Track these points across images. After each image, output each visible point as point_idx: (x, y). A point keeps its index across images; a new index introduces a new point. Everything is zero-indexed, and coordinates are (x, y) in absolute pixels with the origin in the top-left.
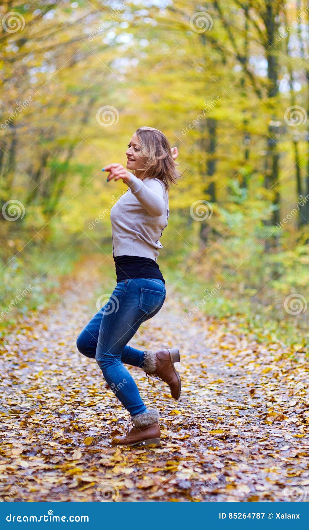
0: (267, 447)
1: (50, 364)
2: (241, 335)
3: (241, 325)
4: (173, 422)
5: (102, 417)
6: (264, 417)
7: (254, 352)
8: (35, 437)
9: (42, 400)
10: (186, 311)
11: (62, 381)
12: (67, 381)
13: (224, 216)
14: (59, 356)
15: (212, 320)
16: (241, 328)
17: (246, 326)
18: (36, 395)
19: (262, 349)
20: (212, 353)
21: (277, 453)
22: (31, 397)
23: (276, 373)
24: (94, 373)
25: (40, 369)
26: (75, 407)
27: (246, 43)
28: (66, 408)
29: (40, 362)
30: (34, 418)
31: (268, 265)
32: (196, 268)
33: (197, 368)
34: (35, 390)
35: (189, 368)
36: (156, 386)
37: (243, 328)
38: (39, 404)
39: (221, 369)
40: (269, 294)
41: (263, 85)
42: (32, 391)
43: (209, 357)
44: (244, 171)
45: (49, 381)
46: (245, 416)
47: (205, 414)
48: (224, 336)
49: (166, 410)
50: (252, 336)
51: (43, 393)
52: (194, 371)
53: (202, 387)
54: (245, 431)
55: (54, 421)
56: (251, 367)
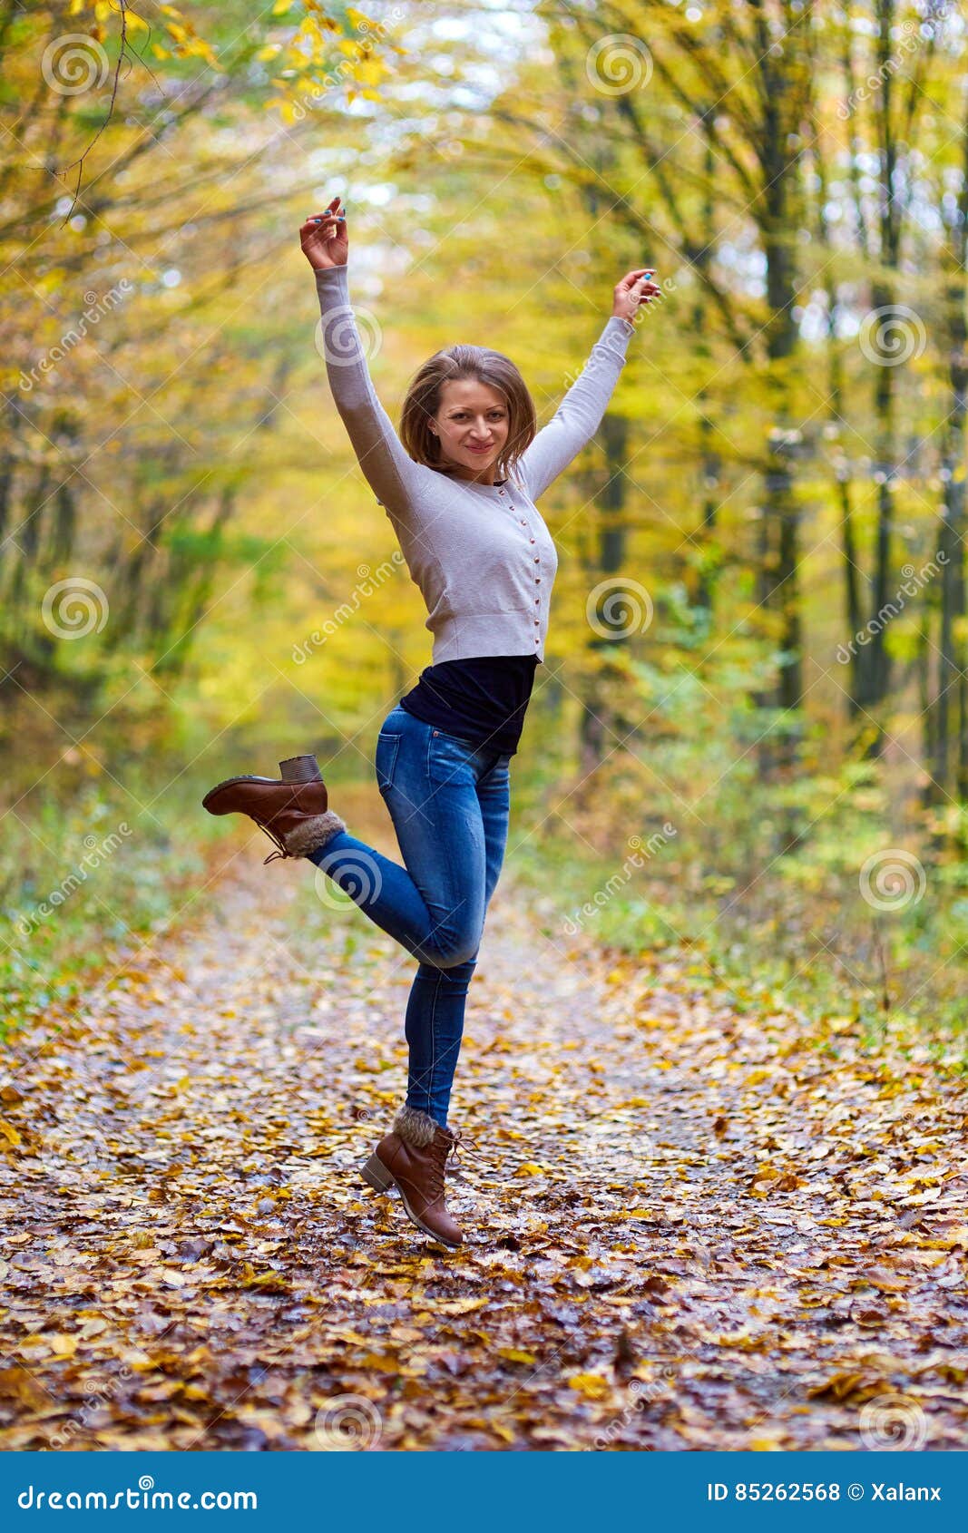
0: (754, 1246)
1: (206, 1063)
2: (693, 992)
3: (693, 970)
4: (523, 1192)
5: (348, 1181)
6: (750, 1181)
7: (727, 1034)
8: (190, 1224)
9: (194, 1143)
10: (548, 934)
11: (239, 1100)
12: (253, 1102)
13: (646, 681)
14: (223, 1044)
15: (615, 956)
16: (693, 977)
17: (706, 972)
18: (178, 1132)
19: (747, 1028)
20: (618, 1038)
21: (777, 1258)
22: (166, 1137)
23: (781, 1084)
24: (320, 1083)
25: (180, 1074)
26: (280, 1158)
27: (708, 210)
28: (257, 1161)
29: (176, 1058)
30: (182, 1181)
31: (766, 813)
32: (571, 824)
33: (579, 1072)
34: (173, 1123)
35: (559, 1073)
36: (478, 1113)
37: (699, 977)
38: (189, 1152)
39: (643, 1076)
40: (770, 892)
41: (755, 324)
42: (166, 1124)
43: (610, 1046)
44: (701, 558)
45: (206, 1101)
46: (701, 1180)
47: (602, 1175)
48: (649, 997)
49: (505, 1165)
50: (721, 996)
51: (194, 1128)
52: (571, 1078)
53: (594, 1116)
54: (701, 1213)
55: (232, 1188)
56: (718, 1070)
